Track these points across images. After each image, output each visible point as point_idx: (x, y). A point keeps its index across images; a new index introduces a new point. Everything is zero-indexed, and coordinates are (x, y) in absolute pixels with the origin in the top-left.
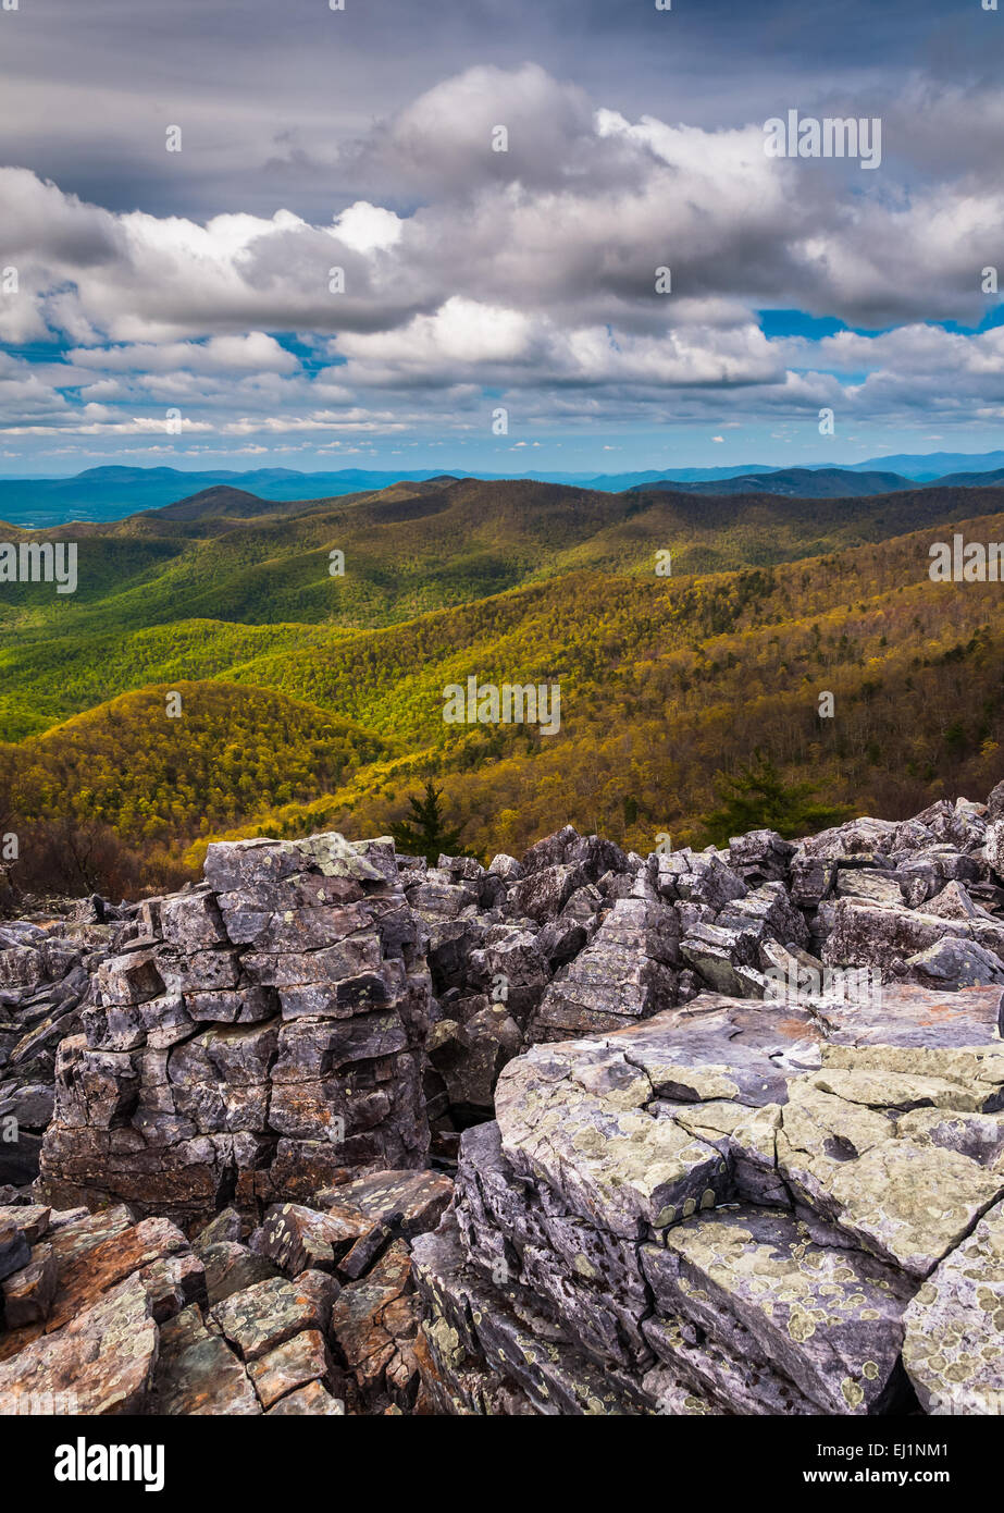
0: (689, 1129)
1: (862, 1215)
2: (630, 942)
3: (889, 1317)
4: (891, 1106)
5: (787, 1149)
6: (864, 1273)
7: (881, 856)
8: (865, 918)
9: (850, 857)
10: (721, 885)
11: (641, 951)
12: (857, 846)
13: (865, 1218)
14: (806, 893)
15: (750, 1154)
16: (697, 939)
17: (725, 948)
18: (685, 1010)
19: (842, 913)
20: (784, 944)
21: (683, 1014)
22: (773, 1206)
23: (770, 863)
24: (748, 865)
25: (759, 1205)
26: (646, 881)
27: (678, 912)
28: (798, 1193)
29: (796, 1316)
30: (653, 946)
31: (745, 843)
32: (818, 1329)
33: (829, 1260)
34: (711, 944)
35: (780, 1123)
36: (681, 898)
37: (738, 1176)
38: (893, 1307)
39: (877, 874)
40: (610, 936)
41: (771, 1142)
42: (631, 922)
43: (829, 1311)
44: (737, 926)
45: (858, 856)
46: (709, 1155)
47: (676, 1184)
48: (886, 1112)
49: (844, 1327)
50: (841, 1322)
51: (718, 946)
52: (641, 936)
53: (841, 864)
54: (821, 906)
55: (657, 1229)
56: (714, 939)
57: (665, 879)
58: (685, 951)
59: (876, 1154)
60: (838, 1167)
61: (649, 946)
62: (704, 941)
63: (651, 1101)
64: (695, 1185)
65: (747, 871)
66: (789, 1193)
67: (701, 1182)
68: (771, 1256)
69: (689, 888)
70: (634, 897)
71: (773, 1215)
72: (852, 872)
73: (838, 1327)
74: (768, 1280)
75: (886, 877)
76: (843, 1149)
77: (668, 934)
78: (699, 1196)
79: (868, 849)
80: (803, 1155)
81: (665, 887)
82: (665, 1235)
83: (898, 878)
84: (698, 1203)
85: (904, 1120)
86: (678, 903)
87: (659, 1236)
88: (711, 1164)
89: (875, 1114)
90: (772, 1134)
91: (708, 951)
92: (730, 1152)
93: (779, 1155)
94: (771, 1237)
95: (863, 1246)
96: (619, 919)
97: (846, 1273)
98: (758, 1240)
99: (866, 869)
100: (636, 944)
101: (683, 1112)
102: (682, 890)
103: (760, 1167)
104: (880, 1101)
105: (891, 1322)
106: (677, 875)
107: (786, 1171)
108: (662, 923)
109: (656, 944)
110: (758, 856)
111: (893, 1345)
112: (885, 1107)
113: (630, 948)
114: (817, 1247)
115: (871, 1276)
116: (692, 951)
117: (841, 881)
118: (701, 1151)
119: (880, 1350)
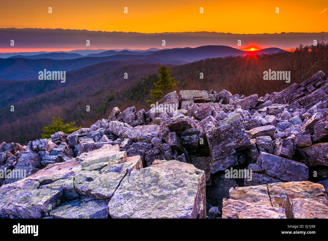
0: (51, 188)
1: (96, 190)
2: (27, 164)
3: (105, 208)
4: (99, 168)
5: (77, 184)
6: (98, 203)
7: (87, 133)
8: (86, 145)
9: (81, 135)
10: (50, 146)
11: (30, 166)
12: (82, 132)
13: (97, 190)
14: (71, 144)
15: (68, 188)
16: (45, 160)
17: (53, 160)
18: (46, 168)
19: (81, 146)
20: (68, 156)
21: (45, 169)
22: (75, 198)
23: (62, 139)
24: (56, 140)
25: (72, 200)
26: (30, 148)
27: (39, 154)
28: (81, 193)
29: (84, 216)
30: (34, 164)
31: (55, 136)
32: (90, 217)
33: (90, 203)
34: (49, 160)
35: (74, 179)
36: (40, 151)
37: (65, 195)
38: (105, 206)
39: (87, 137)
40: (21, 164)
41: (73, 184)
42: (27, 159)
43: (91, 212)
44: (56, 154)
45: (82, 134)
46: (57, 192)
47: (50, 200)
48: (98, 170)
49: (95, 214)
50: (95, 213)
51: (51, 160)
52: (30, 162)
53: (79, 137)
54: (75, 146)
55: (46, 212)
56: (50, 159)
57: (35, 147)
58: (43, 163)
59: (97, 178)
60: (89, 183)
61: (33, 164)
62: (47, 160)
63: (40, 186)
64: (55, 200)
65: (56, 142)
66: (79, 194)
67: (56, 198)
68: (76, 208)
69: (42, 147)
70: (26, 153)
71: (75, 200)
72: (82, 138)
73: (94, 214)
74: (76, 212)
75: (89, 137)
76: (90, 179)
77: (38, 160)
78: (56, 202)
79: (85, 132)
80: (81, 184)
81: (35, 149)
82: (49, 213)
83: (92, 137)
84: (56, 204)
85: (102, 170)
86: (39, 152)
87: (47, 214)
88: (58, 193)
89: (96, 171)
90: (73, 182)
91: (49, 162)
92: (63, 190)
93: (75, 186)
94: (76, 204)
95: (97, 197)
96: (23, 159)
97: (94, 204)
98: (73, 206)
99: (85, 137)
100: (29, 165)
101: (49, 185)
102: (40, 149)
103: (70, 190)
104: (96, 168)
105: (106, 209)
106: (38, 145)
107: (77, 189)
108: (35, 158)
109: (34, 163)
110: (58, 138)
111: (107, 213)
112: (97, 169)
113: (27, 166)
114: (87, 202)
115: (100, 202)
116: (45, 163)
117: (79, 140)
118: (55, 191)
119: (104, 215)
